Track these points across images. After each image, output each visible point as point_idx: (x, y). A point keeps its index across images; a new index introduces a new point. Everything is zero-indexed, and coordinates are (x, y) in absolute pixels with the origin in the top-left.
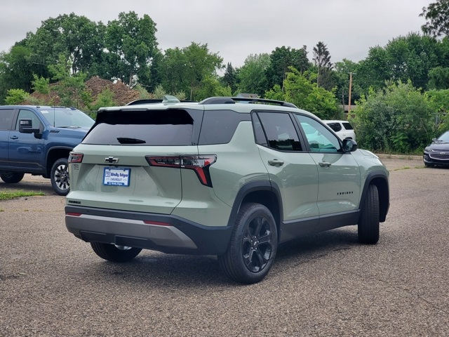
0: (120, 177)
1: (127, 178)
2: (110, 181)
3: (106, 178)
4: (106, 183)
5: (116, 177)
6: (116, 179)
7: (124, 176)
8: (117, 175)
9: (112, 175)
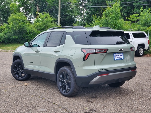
0: (120, 56)
1: (122, 56)
2: (116, 58)
3: (115, 57)
4: (115, 59)
5: (118, 57)
6: (119, 57)
7: (121, 56)
8: (118, 56)
9: (117, 56)
